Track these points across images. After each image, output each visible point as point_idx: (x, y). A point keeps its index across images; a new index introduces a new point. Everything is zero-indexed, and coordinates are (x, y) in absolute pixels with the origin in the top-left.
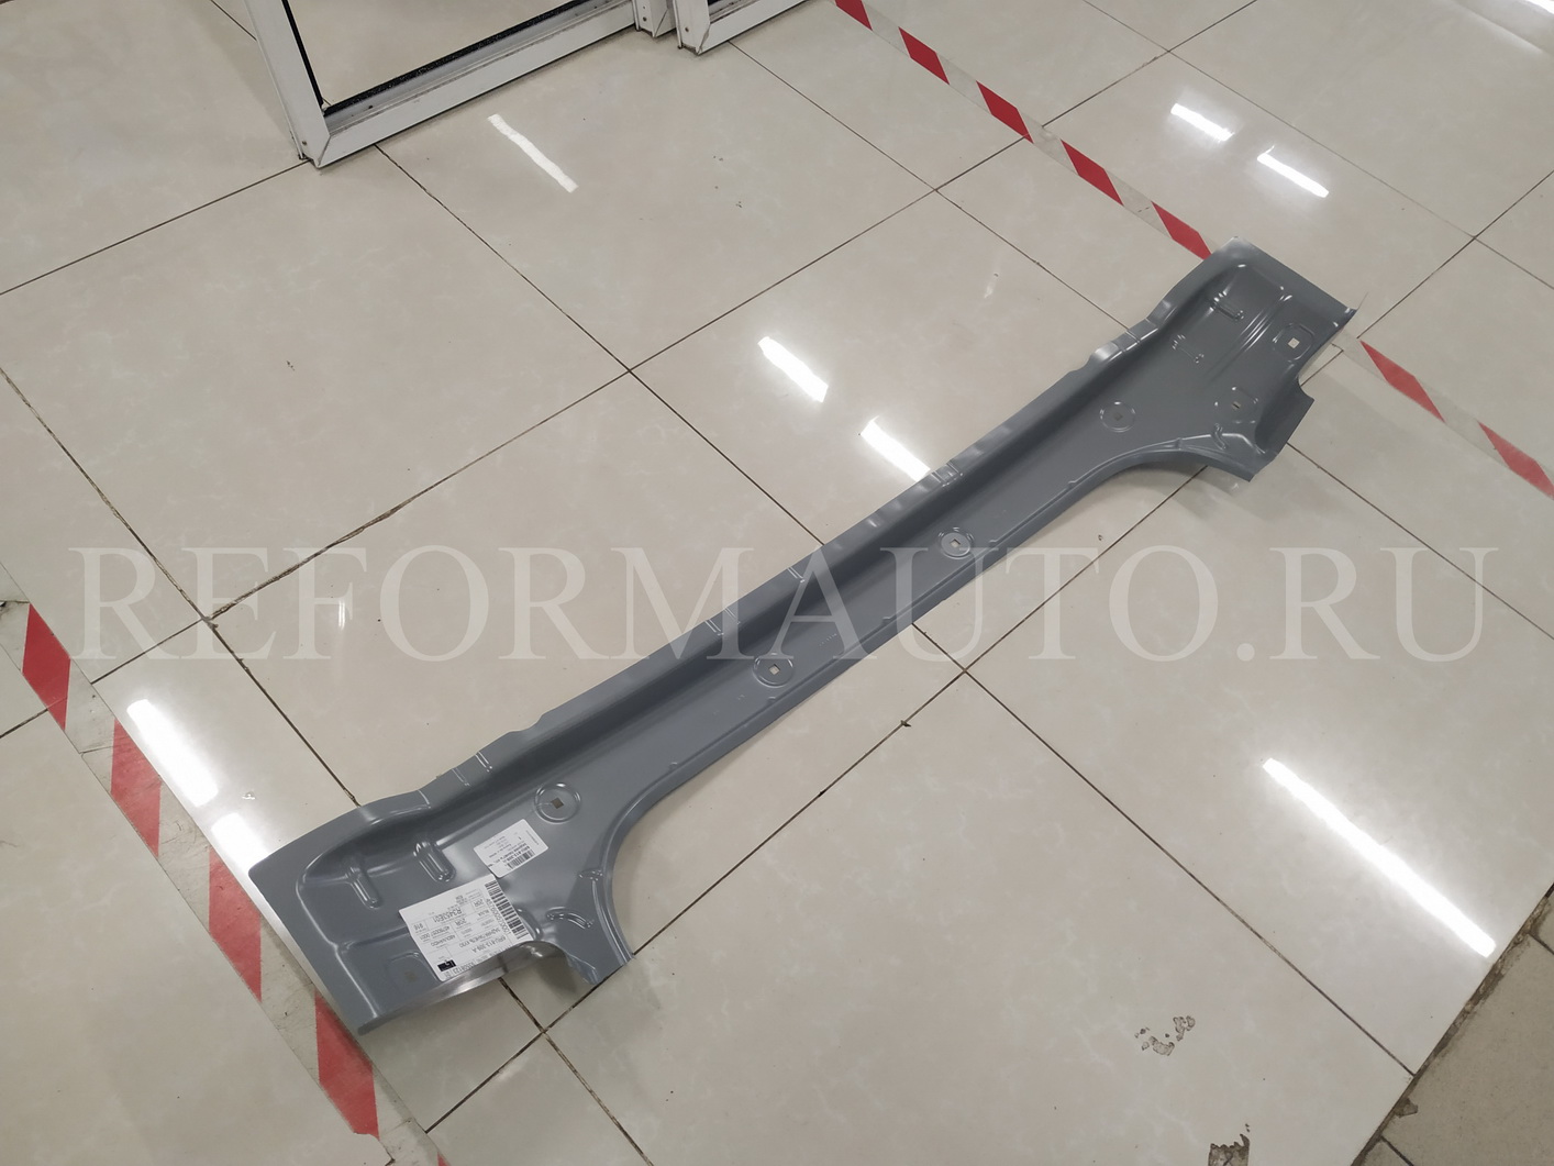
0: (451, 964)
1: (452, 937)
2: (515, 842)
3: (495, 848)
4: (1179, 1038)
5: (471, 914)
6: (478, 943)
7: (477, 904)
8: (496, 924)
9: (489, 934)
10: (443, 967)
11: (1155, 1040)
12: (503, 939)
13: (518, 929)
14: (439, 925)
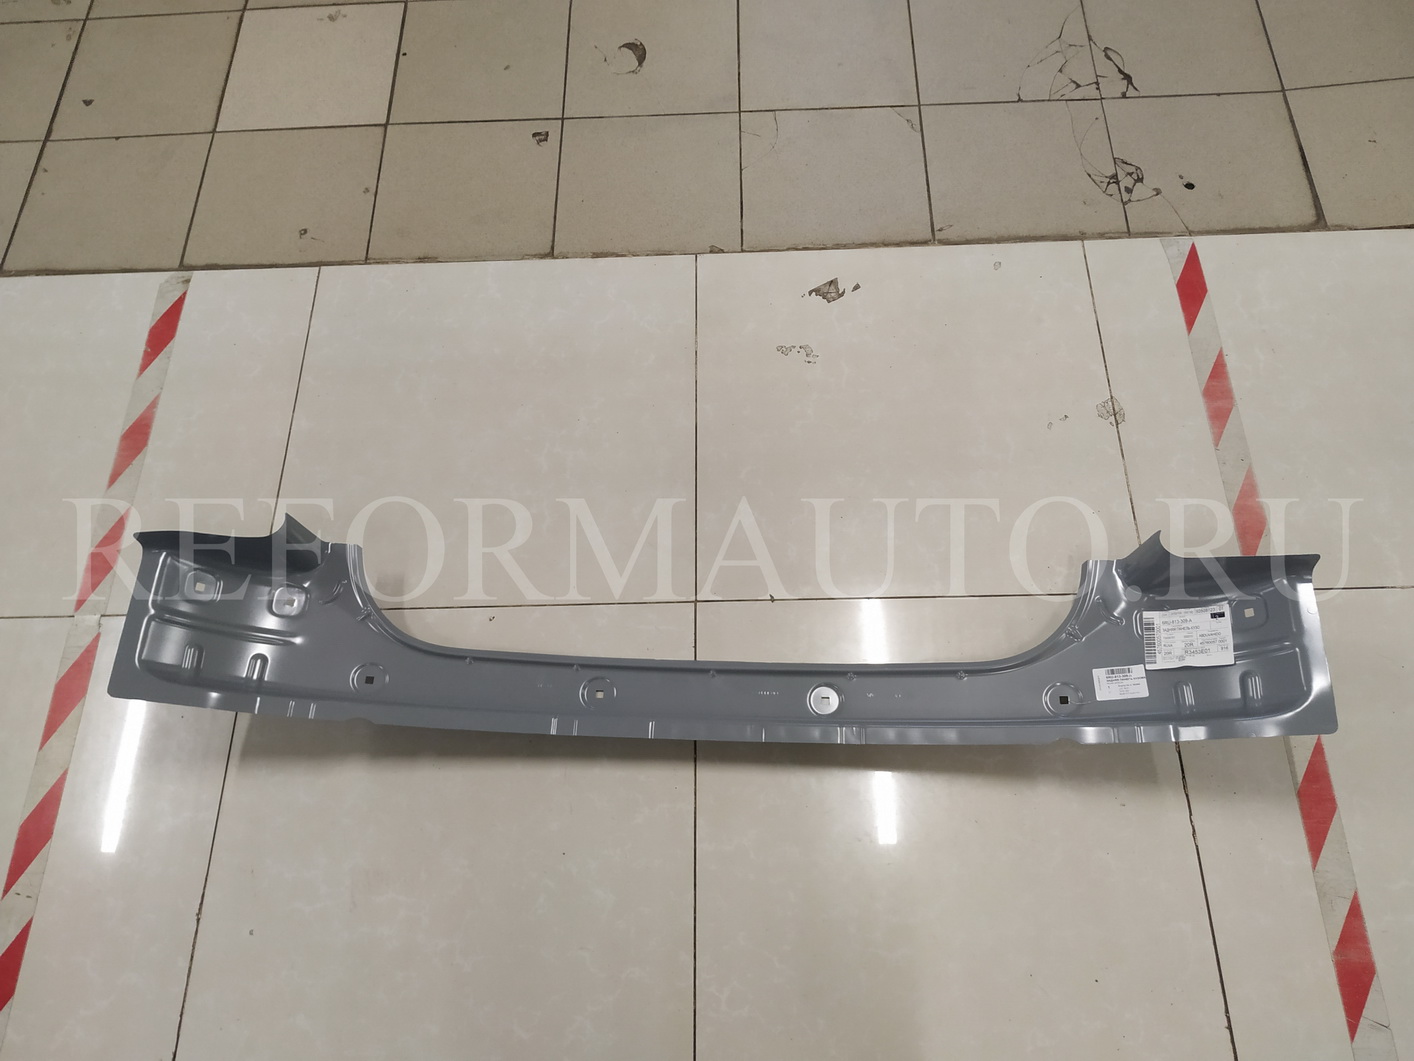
0: (1214, 616)
1: (1202, 636)
2: (1115, 687)
3: (1132, 689)
4: (794, 347)
5: (1178, 647)
6: (1184, 625)
7: (1170, 653)
8: (1163, 635)
9: (1172, 629)
10: (1222, 615)
11: (807, 355)
12: (1164, 623)
13: (1149, 624)
14: (1207, 646)
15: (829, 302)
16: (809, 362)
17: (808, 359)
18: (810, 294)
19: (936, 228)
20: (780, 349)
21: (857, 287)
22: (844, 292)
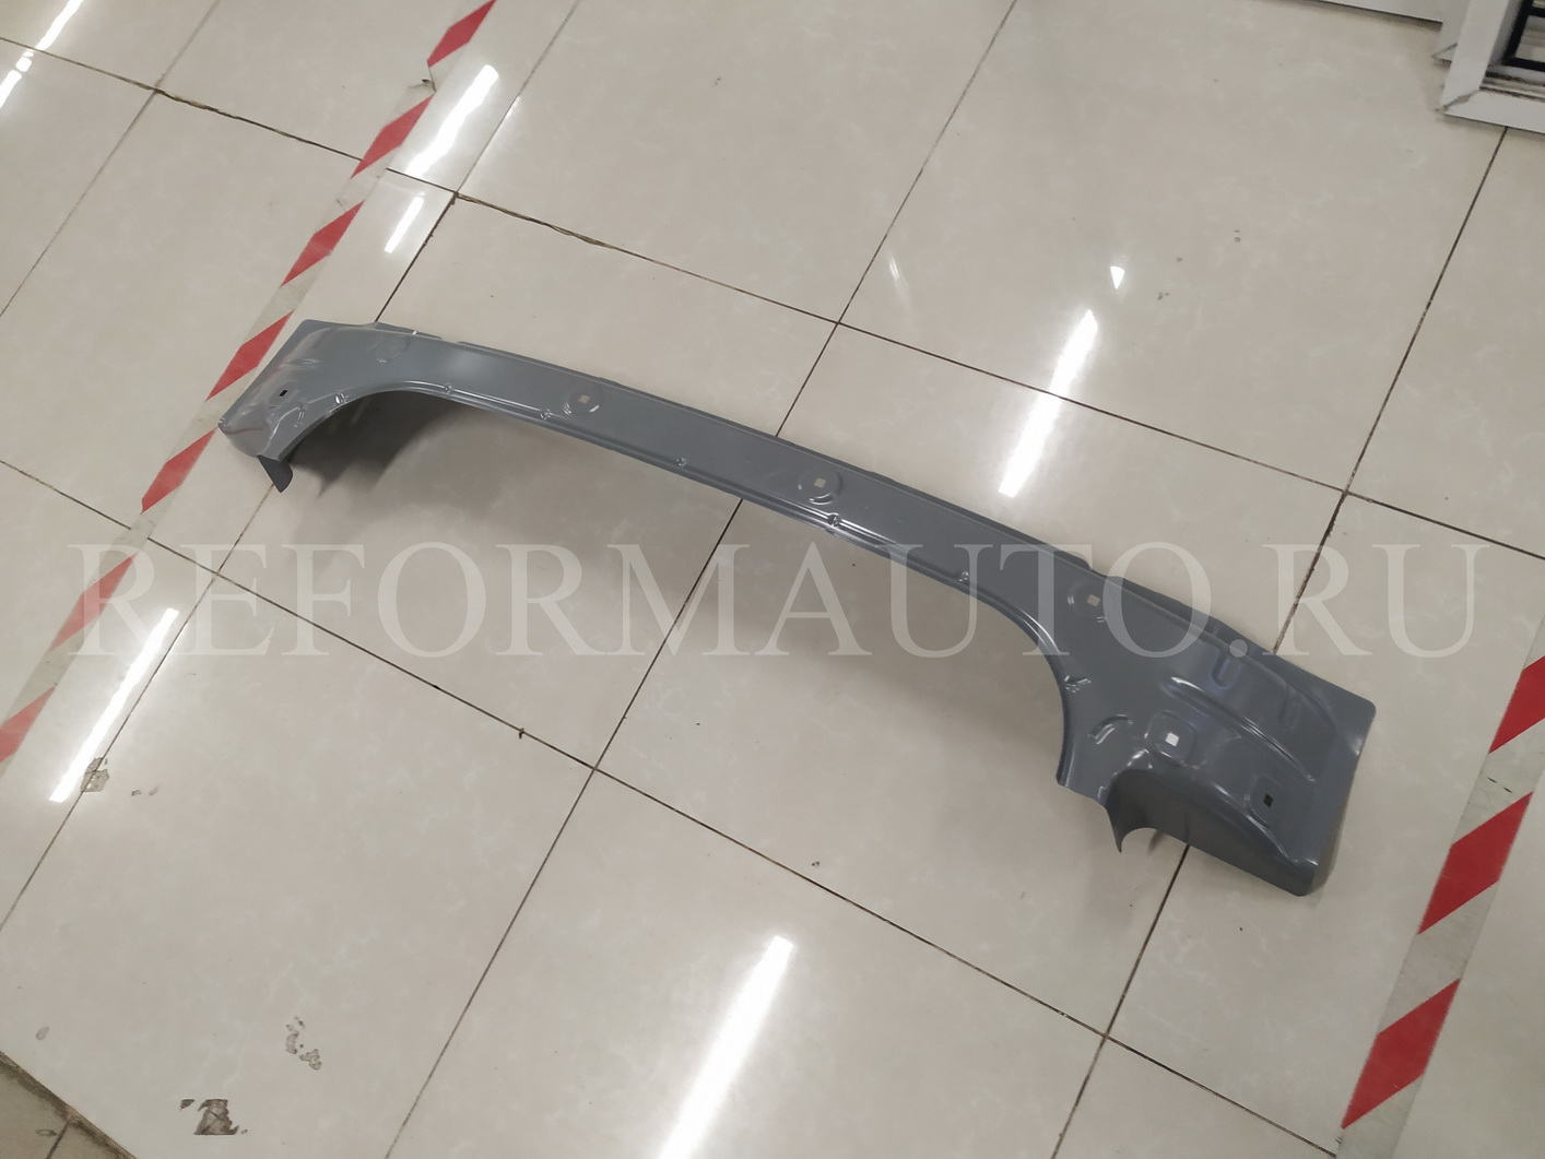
4: (301, 1058)
11: (297, 1035)
15: (226, 1102)
16: (301, 1023)
17: (298, 1027)
18: (236, 1129)
19: (54, 1138)
20: (316, 1066)
21: (186, 1103)
22: (203, 1106)
